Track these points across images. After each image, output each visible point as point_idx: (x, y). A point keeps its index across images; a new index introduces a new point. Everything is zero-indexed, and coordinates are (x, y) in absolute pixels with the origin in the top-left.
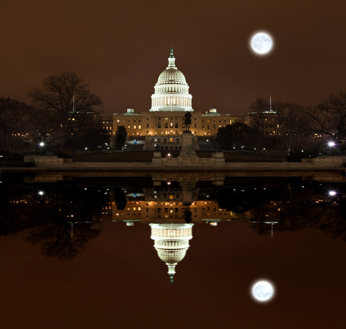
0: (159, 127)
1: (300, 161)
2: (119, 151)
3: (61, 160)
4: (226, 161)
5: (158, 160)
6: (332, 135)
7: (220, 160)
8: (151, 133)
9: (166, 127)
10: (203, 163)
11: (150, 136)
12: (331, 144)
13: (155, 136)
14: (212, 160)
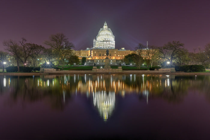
0: (100, 55)
1: (154, 70)
2: (83, 66)
3: (55, 69)
4: (123, 70)
5: (95, 69)
6: (168, 59)
7: (120, 70)
8: (97, 58)
9: (103, 56)
10: (113, 71)
11: (96, 59)
12: (168, 63)
13: (98, 59)
14: (117, 69)
